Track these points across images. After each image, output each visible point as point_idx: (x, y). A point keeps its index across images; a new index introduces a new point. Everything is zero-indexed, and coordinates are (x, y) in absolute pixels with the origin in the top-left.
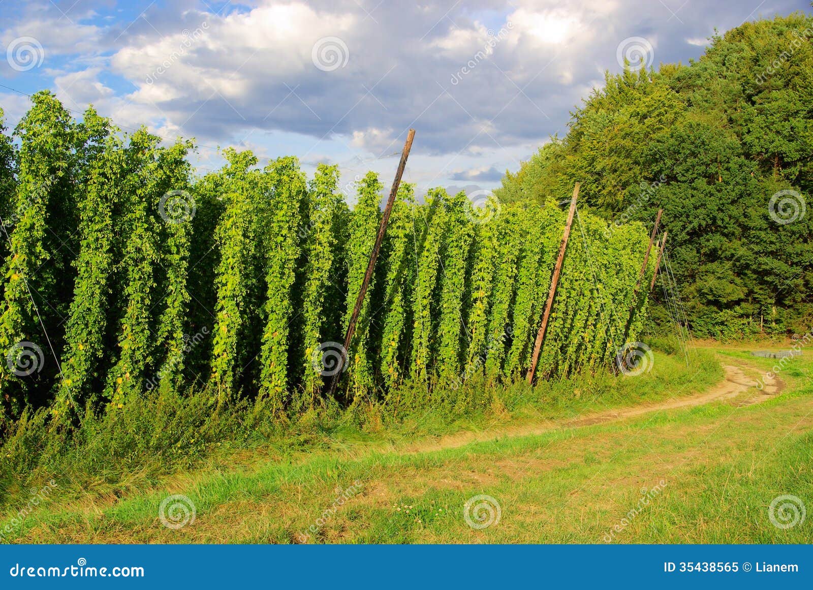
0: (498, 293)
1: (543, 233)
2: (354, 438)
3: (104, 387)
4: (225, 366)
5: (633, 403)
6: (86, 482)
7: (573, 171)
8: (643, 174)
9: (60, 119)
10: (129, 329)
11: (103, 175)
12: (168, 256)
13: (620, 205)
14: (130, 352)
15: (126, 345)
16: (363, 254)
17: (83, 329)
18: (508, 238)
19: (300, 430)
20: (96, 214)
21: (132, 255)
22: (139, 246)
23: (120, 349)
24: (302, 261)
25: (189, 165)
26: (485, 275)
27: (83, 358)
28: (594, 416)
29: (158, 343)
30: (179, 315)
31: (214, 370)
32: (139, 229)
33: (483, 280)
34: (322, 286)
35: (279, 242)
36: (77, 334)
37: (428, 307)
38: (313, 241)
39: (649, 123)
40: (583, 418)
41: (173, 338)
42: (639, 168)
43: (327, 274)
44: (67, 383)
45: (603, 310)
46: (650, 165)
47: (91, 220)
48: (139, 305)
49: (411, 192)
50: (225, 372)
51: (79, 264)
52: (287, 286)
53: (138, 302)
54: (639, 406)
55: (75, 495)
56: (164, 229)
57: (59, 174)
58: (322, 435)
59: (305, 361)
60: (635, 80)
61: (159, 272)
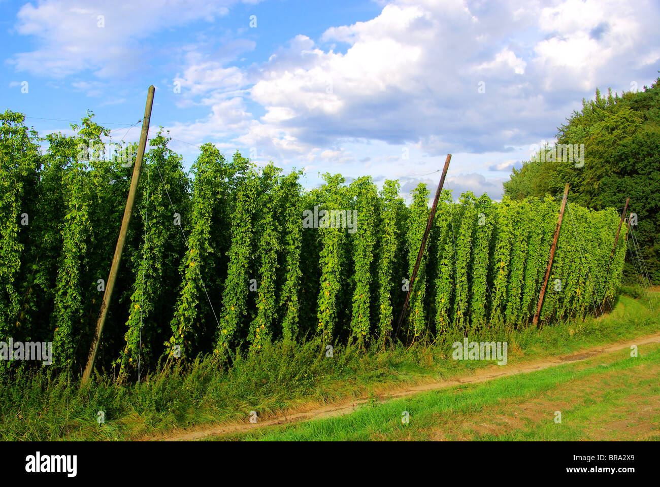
0: (515, 263)
1: (543, 220)
2: (414, 371)
3: (247, 334)
4: (328, 318)
5: (612, 341)
6: (237, 405)
7: (561, 168)
8: (612, 170)
9: (218, 160)
10: (262, 295)
11: (247, 196)
12: (287, 247)
13: (596, 192)
14: (264, 311)
15: (261, 306)
16: (418, 239)
17: (234, 297)
18: (519, 224)
19: (377, 366)
20: (241, 221)
21: (264, 247)
22: (269, 241)
23: (258, 309)
24: (377, 246)
25: (300, 186)
26: (504, 251)
27: (234, 316)
28: (584, 352)
29: (281, 304)
30: (294, 286)
31: (320, 321)
32: (268, 230)
33: (503, 254)
34: (391, 262)
35: (361, 234)
36: (230, 300)
37: (466, 274)
38: (384, 232)
39: (616, 134)
40: (576, 353)
41: (291, 301)
42: (609, 165)
43: (394, 253)
44: (224, 332)
45: (590, 272)
46: (617, 164)
47: (238, 225)
48: (269, 280)
49: (449, 195)
50: (327, 322)
51: (231, 254)
52: (368, 263)
53: (268, 278)
54: (616, 343)
55: (230, 415)
56: (285, 229)
57: (218, 197)
58: (393, 370)
59: (380, 313)
60: (605, 103)
61: (282, 257)
